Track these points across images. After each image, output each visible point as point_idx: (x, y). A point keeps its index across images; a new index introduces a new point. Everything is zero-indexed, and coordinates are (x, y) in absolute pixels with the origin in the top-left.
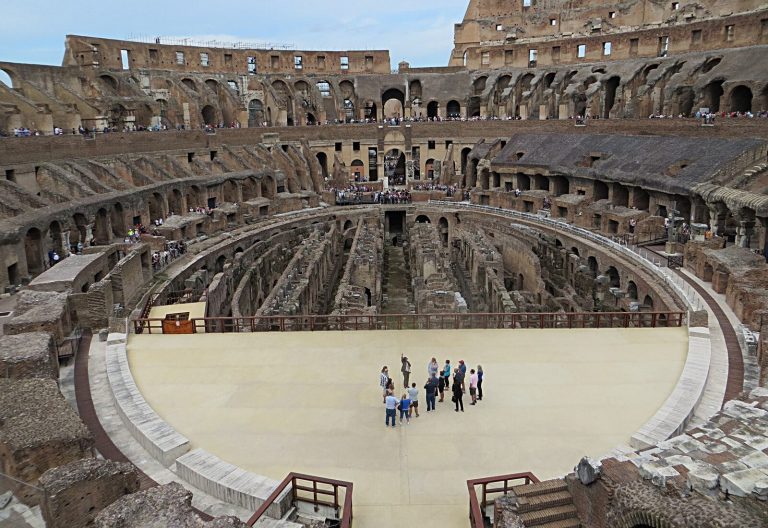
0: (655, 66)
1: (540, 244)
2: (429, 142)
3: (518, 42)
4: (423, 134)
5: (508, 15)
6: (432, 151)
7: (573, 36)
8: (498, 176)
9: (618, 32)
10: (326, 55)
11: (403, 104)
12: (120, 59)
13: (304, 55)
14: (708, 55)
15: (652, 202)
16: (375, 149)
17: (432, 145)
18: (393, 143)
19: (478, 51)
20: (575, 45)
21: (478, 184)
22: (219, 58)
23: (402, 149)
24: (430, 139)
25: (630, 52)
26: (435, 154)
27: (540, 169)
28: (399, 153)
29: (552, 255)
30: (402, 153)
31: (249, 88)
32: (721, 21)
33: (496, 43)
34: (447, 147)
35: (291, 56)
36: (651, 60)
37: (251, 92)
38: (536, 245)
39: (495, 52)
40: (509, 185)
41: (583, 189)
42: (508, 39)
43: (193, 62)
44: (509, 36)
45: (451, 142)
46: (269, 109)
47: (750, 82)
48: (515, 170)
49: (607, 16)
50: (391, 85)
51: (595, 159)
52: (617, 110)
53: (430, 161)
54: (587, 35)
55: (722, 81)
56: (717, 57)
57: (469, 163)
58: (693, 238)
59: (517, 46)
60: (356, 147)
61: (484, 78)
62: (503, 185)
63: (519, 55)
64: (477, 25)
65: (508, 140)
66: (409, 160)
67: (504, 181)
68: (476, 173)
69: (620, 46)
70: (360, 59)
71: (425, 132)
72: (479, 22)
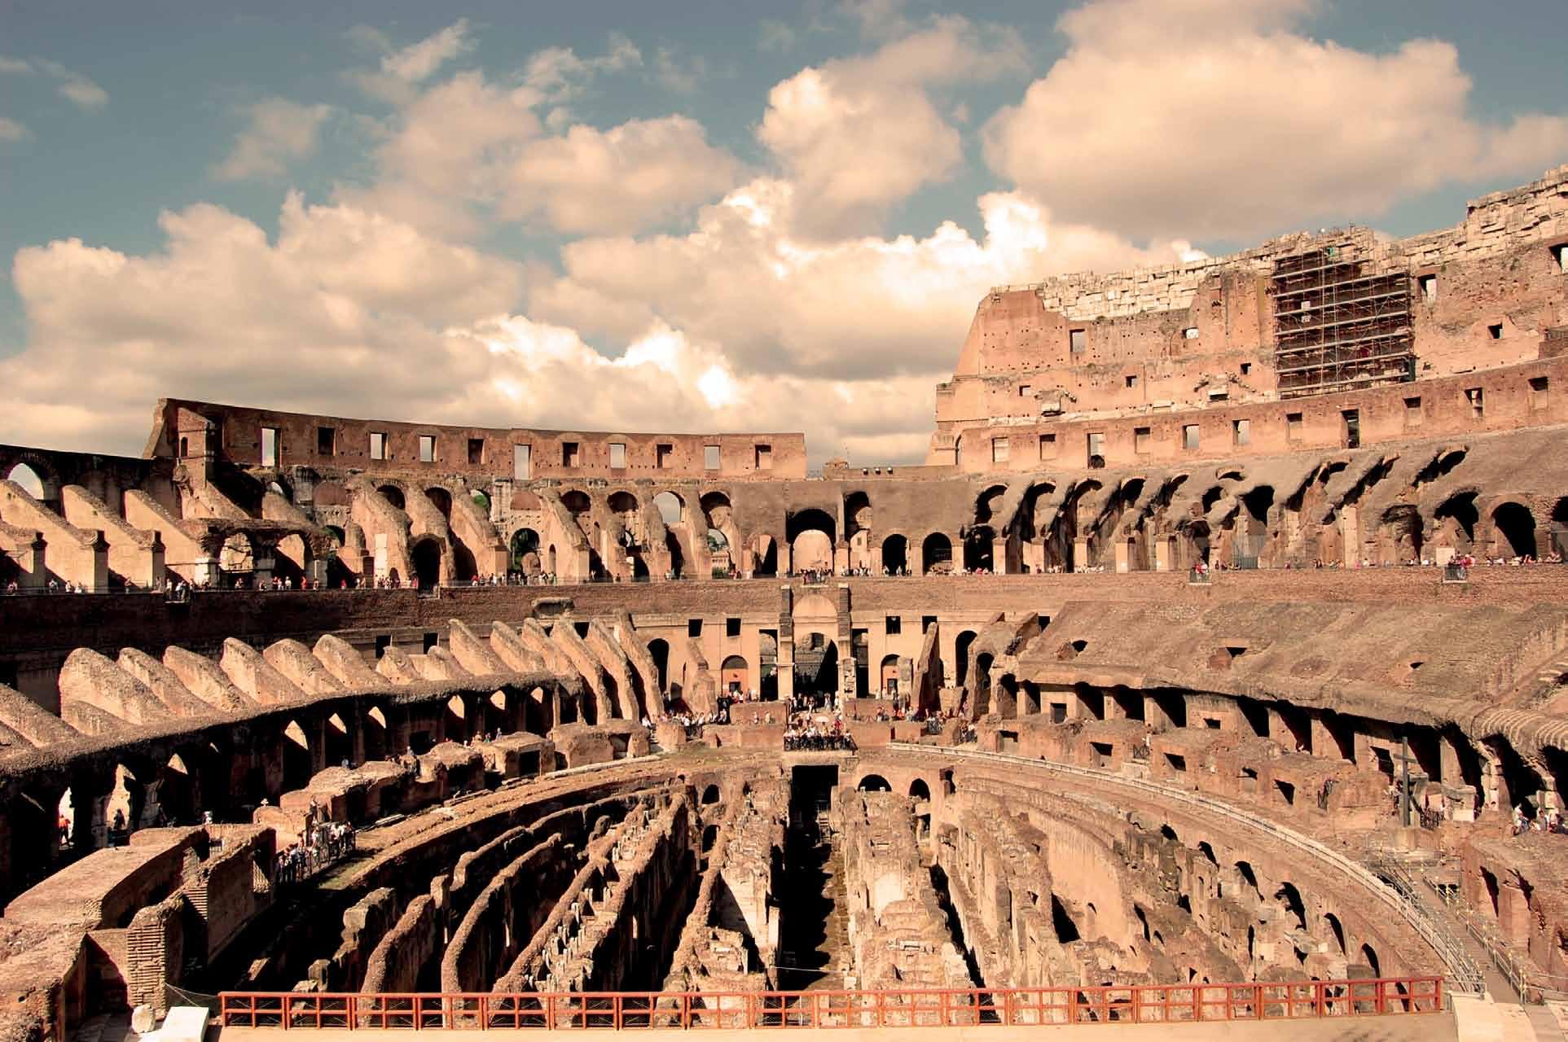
0: (1340, 467)
1: (1128, 835)
2: (889, 619)
3: (1064, 418)
4: (875, 601)
5: (1043, 367)
6: (894, 637)
7: (1174, 409)
8: (1034, 691)
9: (1261, 400)
10: (674, 442)
11: (833, 540)
12: (258, 445)
13: (630, 442)
14: (1442, 446)
15: (1360, 741)
16: (773, 633)
17: (893, 626)
18: (811, 620)
19: (986, 436)
20: (1180, 425)
21: (993, 706)
22: (456, 446)
23: (831, 634)
24: (891, 613)
25: (1288, 440)
26: (899, 644)
27: (1124, 675)
28: (826, 644)
29: (1156, 860)
30: (832, 644)
31: (514, 506)
32: (1456, 383)
33: (1022, 422)
34: (925, 631)
35: (603, 444)
36: (1330, 454)
37: (518, 513)
38: (1121, 837)
39: (1018, 437)
40: (1060, 709)
41: (1216, 716)
42: (1045, 414)
43: (404, 452)
44: (1047, 407)
45: (934, 619)
46: (552, 549)
47: (1526, 495)
48: (1072, 678)
49: (1238, 370)
50: (807, 502)
51: (1236, 652)
52: (1273, 554)
53: (890, 659)
54: (1203, 405)
55: (1473, 495)
56: (1456, 449)
57: (972, 663)
58: (1451, 815)
59: (1063, 426)
60: (733, 628)
61: (998, 490)
62: (1046, 708)
63: (1068, 443)
64: (981, 386)
65: (1052, 615)
66: (844, 654)
67: (1048, 699)
68: (988, 683)
69: (1268, 428)
70: (742, 449)
71: (878, 597)
72: (985, 380)
